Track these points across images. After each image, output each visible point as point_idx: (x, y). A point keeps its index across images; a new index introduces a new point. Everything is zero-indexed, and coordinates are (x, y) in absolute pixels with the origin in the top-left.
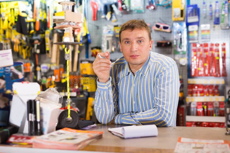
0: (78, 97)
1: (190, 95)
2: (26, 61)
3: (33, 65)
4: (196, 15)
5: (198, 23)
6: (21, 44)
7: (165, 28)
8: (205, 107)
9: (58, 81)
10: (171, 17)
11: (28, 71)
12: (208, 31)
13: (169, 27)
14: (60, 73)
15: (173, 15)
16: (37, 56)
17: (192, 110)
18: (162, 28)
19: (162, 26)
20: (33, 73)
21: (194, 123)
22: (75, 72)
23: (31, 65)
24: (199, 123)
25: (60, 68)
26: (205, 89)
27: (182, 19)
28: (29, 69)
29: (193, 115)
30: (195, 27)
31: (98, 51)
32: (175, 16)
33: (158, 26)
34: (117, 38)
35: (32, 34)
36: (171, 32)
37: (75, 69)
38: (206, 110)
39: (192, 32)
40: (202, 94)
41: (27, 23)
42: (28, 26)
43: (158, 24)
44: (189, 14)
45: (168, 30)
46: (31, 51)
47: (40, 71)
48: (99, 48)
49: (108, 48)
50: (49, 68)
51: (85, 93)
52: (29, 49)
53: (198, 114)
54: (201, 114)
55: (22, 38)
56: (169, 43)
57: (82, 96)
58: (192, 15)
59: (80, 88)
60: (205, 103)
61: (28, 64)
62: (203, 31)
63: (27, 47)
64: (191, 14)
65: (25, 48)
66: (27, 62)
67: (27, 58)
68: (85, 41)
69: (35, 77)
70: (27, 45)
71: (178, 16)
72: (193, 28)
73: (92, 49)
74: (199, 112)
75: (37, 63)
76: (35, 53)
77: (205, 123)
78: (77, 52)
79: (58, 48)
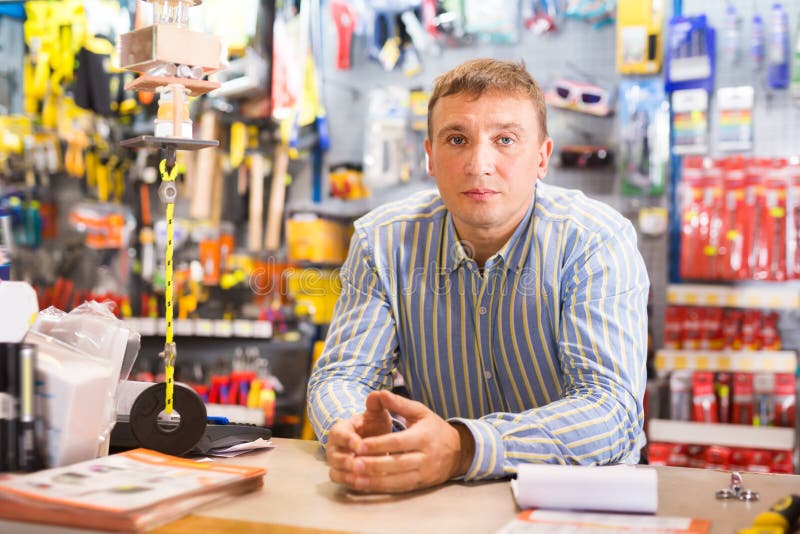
0: (277, 340)
1: (671, 346)
2: (108, 207)
3: (132, 224)
4: (701, 53)
5: (708, 84)
6: (93, 149)
7: (589, 99)
8: (724, 392)
9: (212, 281)
10: (612, 61)
11: (112, 243)
12: (747, 112)
13: (606, 96)
14: (219, 252)
15: (620, 52)
16: (144, 193)
17: (675, 399)
18: (580, 98)
19: (577, 91)
20: (132, 253)
21: (677, 449)
22: (272, 253)
23: (124, 223)
24: (694, 450)
25: (222, 235)
26: (730, 323)
27: (652, 67)
28: (118, 238)
29: (679, 418)
30: (698, 97)
31: (351, 177)
32: (626, 57)
33: (563, 93)
34: (418, 133)
35: (132, 116)
36: (611, 115)
37: (273, 240)
38: (725, 402)
39: (687, 114)
40: (719, 343)
41: (111, 75)
42: (114, 85)
43: (564, 85)
44: (678, 50)
45: (600, 109)
46: (127, 173)
47: (155, 245)
48: (358, 168)
49: (386, 167)
50: (184, 235)
51: (305, 327)
52: (118, 166)
53: (695, 415)
54: (708, 416)
55: (94, 126)
56: (602, 154)
57: (292, 337)
58: (689, 54)
59: (288, 310)
60: (723, 377)
61: (114, 220)
62: (726, 112)
63: (114, 160)
64: (683, 51)
65: (104, 162)
66: (111, 213)
67: (111, 197)
68: (309, 140)
69: (136, 267)
70: (113, 152)
71: (638, 57)
72: (689, 100)
73: (333, 169)
74: (701, 407)
75: (147, 216)
76: (139, 183)
77: (716, 450)
78: (281, 181)
79: (217, 164)
